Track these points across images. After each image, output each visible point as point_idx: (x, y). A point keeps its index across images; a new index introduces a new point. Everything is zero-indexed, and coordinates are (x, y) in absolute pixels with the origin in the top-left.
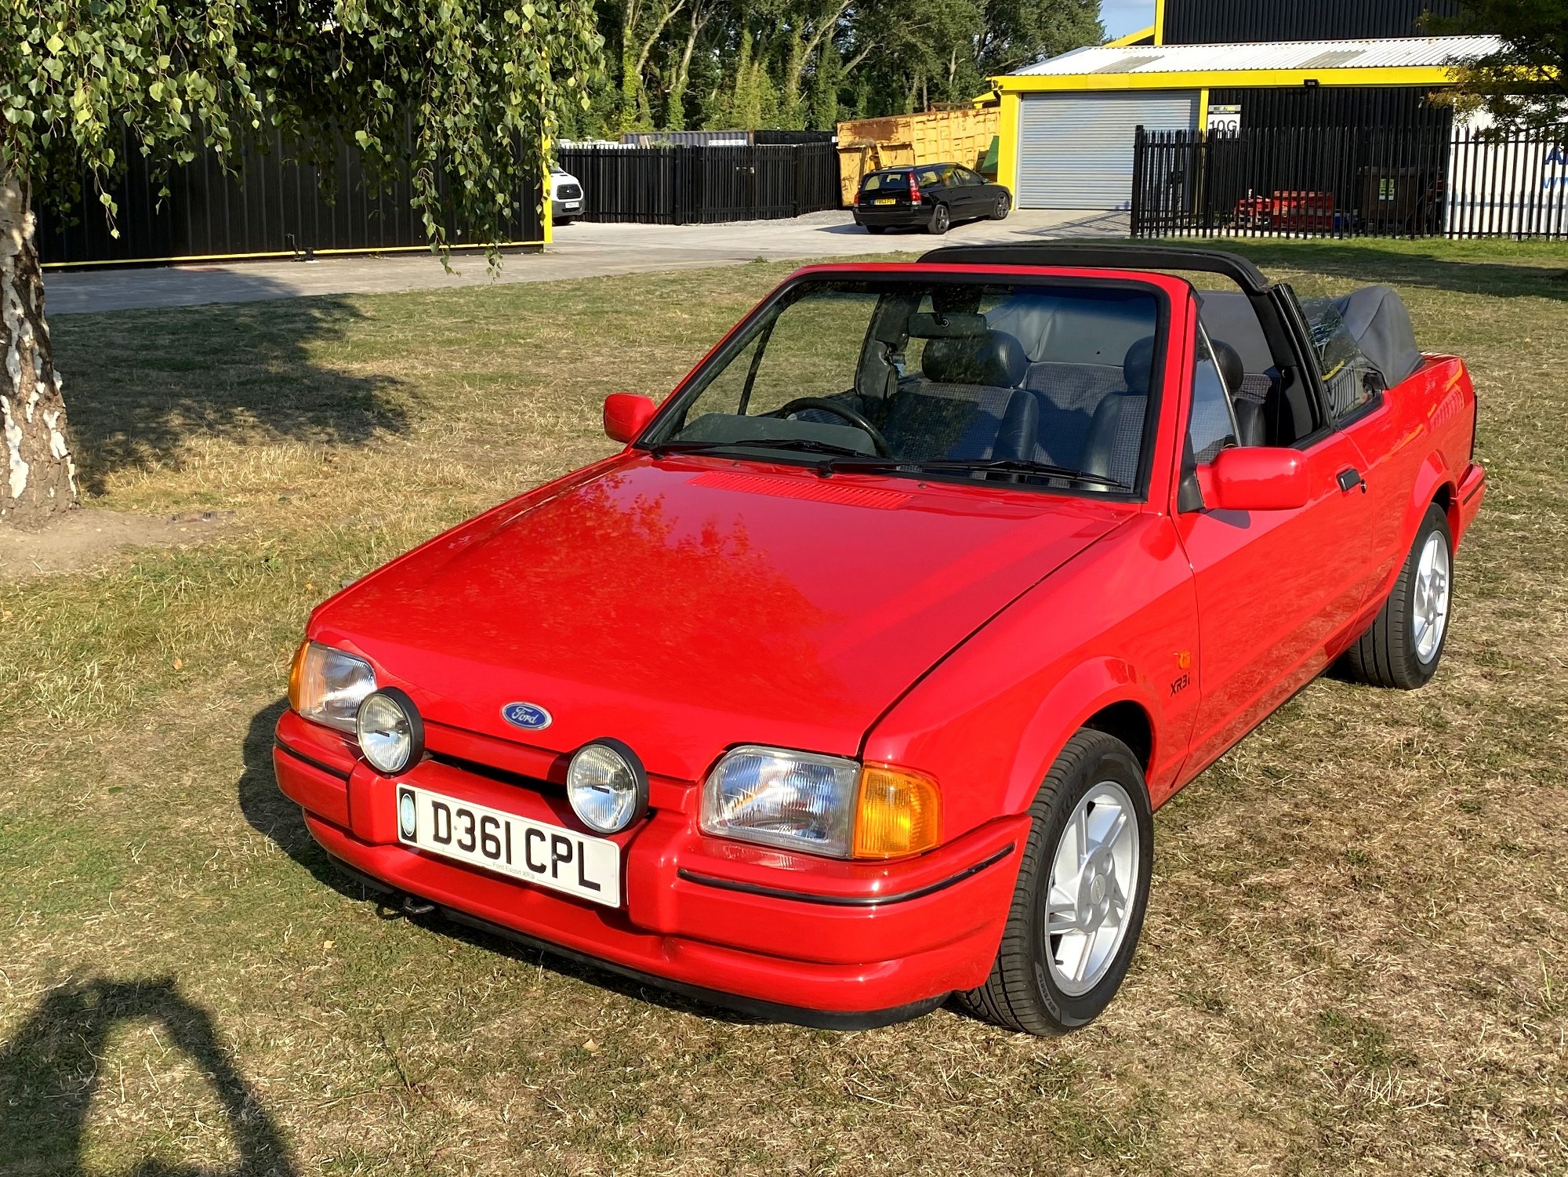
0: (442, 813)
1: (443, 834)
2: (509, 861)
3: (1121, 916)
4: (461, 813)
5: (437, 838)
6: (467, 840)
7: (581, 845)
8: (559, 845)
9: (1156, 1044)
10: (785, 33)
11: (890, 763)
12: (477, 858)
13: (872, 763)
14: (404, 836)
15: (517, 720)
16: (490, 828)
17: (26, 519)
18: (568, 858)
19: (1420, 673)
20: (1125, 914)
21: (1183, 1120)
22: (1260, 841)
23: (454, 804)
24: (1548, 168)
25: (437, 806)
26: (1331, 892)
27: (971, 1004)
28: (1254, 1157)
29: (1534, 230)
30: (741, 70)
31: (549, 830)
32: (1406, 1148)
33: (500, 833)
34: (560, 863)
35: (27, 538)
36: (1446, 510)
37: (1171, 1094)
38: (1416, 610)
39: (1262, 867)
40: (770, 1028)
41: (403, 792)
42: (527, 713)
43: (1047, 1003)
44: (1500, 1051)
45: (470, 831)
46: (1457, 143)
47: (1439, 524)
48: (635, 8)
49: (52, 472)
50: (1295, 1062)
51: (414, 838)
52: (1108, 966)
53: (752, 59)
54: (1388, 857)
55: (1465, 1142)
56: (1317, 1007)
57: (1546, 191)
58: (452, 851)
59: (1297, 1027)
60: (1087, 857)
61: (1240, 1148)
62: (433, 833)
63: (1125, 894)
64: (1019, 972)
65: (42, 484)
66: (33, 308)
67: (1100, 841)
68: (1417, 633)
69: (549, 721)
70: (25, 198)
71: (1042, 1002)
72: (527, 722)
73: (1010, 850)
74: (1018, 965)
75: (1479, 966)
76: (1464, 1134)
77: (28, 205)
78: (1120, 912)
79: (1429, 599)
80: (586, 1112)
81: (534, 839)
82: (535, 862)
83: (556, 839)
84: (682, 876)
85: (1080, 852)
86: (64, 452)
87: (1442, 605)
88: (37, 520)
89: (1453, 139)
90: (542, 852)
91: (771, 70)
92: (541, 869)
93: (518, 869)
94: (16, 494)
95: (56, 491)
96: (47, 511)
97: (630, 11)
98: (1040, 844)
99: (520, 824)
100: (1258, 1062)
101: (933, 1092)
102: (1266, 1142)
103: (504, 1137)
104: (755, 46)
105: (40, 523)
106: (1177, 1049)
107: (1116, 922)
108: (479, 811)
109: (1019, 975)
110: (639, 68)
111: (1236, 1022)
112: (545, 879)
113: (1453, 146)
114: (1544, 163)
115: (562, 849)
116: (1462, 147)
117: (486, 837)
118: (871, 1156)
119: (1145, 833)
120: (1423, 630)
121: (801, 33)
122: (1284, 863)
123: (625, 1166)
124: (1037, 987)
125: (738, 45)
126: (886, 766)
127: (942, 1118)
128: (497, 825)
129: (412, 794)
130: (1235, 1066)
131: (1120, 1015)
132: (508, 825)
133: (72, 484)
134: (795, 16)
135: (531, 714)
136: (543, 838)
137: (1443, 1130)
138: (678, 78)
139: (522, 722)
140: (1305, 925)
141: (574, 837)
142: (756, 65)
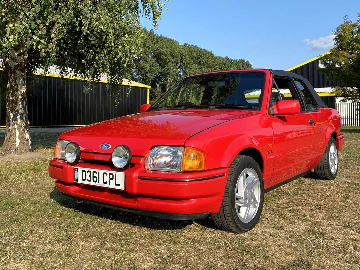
0: (84, 173)
1: (84, 178)
2: (99, 182)
3: (256, 206)
4: (88, 172)
5: (83, 180)
6: (89, 179)
7: (116, 174)
8: (110, 175)
9: (265, 235)
10: (199, 90)
11: (192, 147)
12: (92, 183)
13: (188, 147)
14: (75, 181)
15: (103, 148)
16: (95, 174)
17: (18, 152)
18: (112, 179)
19: (332, 177)
20: (258, 205)
21: (272, 248)
22: (294, 202)
23: (87, 170)
24: (356, 112)
25: (83, 171)
26: (311, 210)
27: (217, 224)
28: (290, 255)
29: (355, 124)
30: (190, 98)
31: (108, 172)
32: (331, 254)
33: (97, 175)
34: (111, 180)
35: (18, 156)
36: (336, 140)
37: (268, 244)
38: (330, 161)
39: (294, 206)
40: (166, 231)
41: (75, 168)
42: (105, 146)
43: (236, 221)
44: (355, 237)
45: (90, 176)
46: (337, 106)
47: (333, 142)
48: (169, 85)
49: (26, 142)
50: (301, 238)
51: (77, 181)
52: (253, 218)
53: (193, 95)
54: (325, 205)
55: (347, 253)
56: (307, 229)
57: (356, 116)
58: (86, 182)
59: (302, 233)
60: (246, 186)
61: (286, 253)
62: (82, 178)
63: (257, 201)
64: (228, 211)
65: (23, 145)
66: (24, 106)
67: (250, 183)
68: (330, 166)
69: (110, 147)
70: (24, 83)
71: (235, 220)
72: (105, 148)
73: (224, 175)
74: (228, 209)
75: (349, 223)
76: (347, 252)
77: (25, 84)
78: (256, 205)
79: (333, 159)
80: (114, 244)
81: (105, 175)
82: (105, 181)
83: (110, 174)
84: (139, 178)
85: (244, 184)
86: (29, 138)
87: (336, 161)
88: (21, 152)
89: (336, 105)
90: (106, 179)
91: (196, 98)
92: (106, 183)
93: (101, 184)
94: (17, 146)
95: (26, 146)
96: (23, 151)
97: (168, 85)
98: (233, 178)
99: (102, 172)
100: (292, 238)
101: (206, 242)
102: (293, 253)
103: (91, 249)
104: (193, 93)
105: (21, 153)
106: (271, 236)
107: (255, 207)
108: (92, 170)
109: (228, 212)
110: (170, 97)
111: (286, 231)
112: (107, 186)
113: (336, 107)
114: (355, 111)
115: (111, 177)
116: (338, 107)
117: (94, 177)
118: (187, 253)
119: (262, 185)
120: (332, 167)
121: (202, 90)
122: (299, 205)
123: (121, 254)
124: (233, 216)
125: (190, 92)
126: (191, 148)
127: (207, 247)
128: (96, 173)
129: (77, 169)
130: (286, 239)
131: (256, 230)
132: (99, 172)
133: (30, 146)
134: (201, 87)
135: (106, 146)
136: (107, 175)
137: (341, 251)
138: (178, 99)
139: (104, 148)
140: (305, 216)
141: (114, 173)
142: (193, 97)
